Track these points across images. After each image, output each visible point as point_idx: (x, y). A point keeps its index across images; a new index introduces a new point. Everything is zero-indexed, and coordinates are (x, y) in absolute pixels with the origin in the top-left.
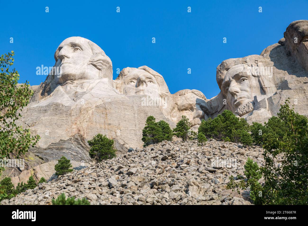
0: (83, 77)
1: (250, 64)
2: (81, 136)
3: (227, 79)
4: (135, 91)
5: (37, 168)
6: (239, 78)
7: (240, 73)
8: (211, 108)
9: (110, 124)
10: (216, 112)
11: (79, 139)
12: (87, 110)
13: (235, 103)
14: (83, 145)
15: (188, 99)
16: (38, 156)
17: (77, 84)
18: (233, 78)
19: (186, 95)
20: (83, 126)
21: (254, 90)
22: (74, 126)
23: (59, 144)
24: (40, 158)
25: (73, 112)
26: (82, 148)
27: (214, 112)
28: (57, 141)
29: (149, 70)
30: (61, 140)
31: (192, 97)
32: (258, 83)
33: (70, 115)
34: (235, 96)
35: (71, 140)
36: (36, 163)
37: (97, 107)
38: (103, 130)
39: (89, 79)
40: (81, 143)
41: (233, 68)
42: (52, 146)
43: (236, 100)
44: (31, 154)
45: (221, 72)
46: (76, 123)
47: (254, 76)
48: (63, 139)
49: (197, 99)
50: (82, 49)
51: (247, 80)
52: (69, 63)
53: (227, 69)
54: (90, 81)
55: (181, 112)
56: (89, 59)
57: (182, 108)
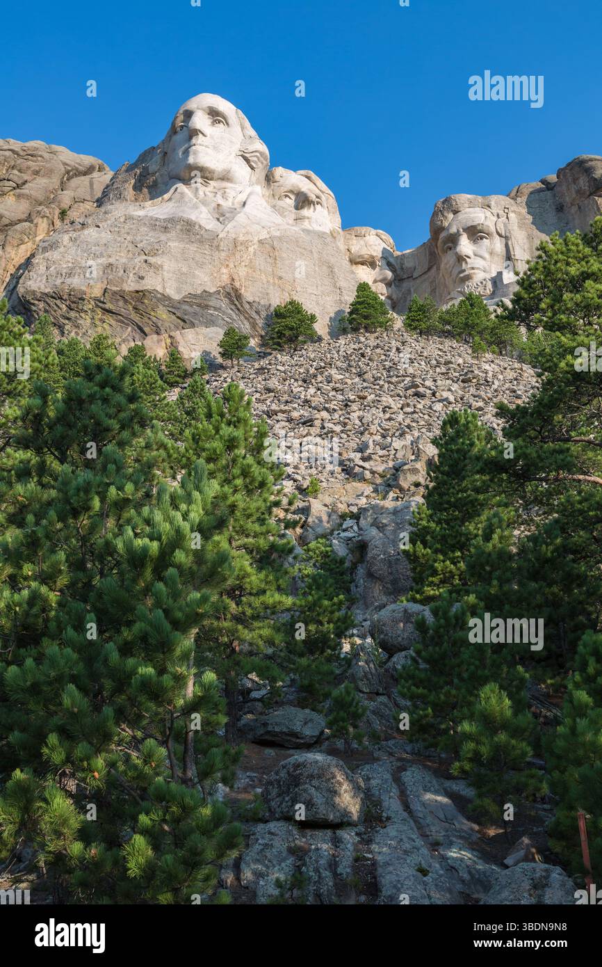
0: (226, 177)
1: (495, 211)
2: (236, 290)
3: (453, 230)
4: (293, 216)
5: (177, 334)
6: (475, 233)
7: (479, 224)
8: (402, 269)
9: (280, 278)
10: (408, 278)
11: (233, 294)
12: (246, 244)
13: (462, 275)
14: (239, 306)
15: (370, 246)
16: (175, 314)
17: (214, 187)
18: (464, 230)
19: (367, 238)
20: (241, 274)
21: (496, 258)
22: (224, 270)
23: (200, 296)
24: (178, 317)
25: (222, 244)
26: (237, 312)
27: (405, 277)
28: (199, 292)
29: (316, 182)
30: (205, 291)
31: (377, 243)
32: (504, 249)
33: (218, 247)
34: (464, 264)
35: (219, 294)
36: (172, 326)
37: (260, 242)
38: (272, 287)
39: (235, 183)
40: (237, 303)
41: (466, 213)
42: (190, 298)
43: (464, 271)
44: (161, 307)
45: (443, 215)
46: (227, 265)
47: (500, 235)
48: (207, 290)
49: (384, 248)
50: (228, 124)
51: (487, 238)
52: (206, 146)
53: (456, 212)
54: (237, 186)
55: (354, 266)
56: (238, 146)
57: (358, 260)
